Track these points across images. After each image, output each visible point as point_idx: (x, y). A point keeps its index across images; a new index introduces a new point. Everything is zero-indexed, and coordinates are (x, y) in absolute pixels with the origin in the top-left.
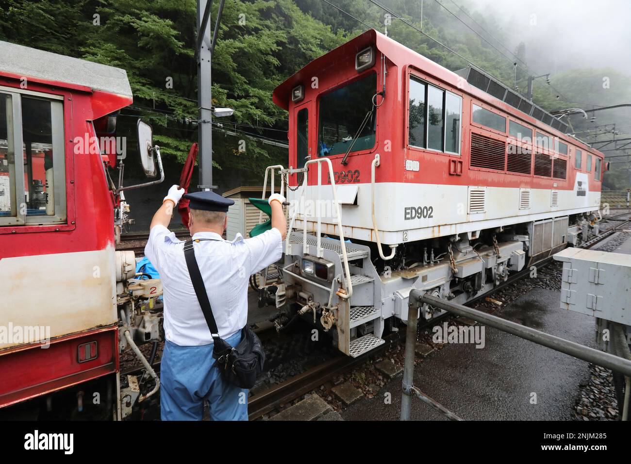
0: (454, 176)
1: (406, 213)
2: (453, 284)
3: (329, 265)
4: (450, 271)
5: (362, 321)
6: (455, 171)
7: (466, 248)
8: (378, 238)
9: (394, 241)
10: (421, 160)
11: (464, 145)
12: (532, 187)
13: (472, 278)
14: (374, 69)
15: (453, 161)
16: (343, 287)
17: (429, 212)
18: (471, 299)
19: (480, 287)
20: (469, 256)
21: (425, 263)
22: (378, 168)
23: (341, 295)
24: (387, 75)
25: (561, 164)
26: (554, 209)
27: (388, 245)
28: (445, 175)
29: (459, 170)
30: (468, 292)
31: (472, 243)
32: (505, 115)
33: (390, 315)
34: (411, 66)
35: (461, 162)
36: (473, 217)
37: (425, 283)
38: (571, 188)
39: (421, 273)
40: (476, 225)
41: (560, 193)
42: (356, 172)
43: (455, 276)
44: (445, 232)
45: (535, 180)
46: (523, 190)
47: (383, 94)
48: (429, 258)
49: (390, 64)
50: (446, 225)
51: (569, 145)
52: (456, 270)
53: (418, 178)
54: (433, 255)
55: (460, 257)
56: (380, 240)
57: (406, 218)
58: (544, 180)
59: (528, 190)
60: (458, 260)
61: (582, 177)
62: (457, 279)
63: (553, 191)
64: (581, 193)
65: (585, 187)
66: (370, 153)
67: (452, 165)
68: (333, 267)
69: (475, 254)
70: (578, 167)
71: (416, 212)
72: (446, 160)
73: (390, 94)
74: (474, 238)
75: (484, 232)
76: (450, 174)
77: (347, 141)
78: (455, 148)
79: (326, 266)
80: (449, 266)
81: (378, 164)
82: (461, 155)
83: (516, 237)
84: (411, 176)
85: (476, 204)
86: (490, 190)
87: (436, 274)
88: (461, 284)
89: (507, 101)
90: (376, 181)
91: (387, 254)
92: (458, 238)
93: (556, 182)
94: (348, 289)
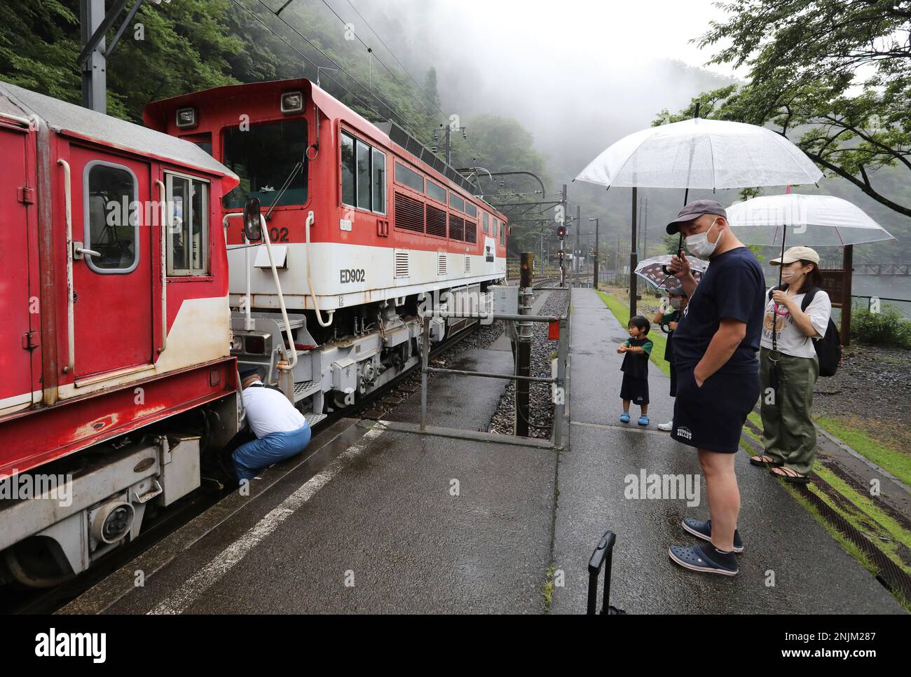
0: (381, 238)
1: (342, 276)
2: (383, 355)
3: (266, 337)
4: (381, 342)
5: (304, 394)
6: (382, 232)
7: (393, 316)
8: (316, 304)
9: (331, 305)
11: (389, 205)
12: (448, 252)
13: (400, 348)
14: (304, 116)
15: (381, 222)
16: (284, 358)
17: (362, 275)
18: (399, 373)
19: (407, 358)
20: (397, 325)
21: (355, 335)
22: (312, 226)
23: (283, 367)
24: (320, 127)
25: (472, 227)
26: (467, 275)
27: (325, 311)
28: (374, 236)
29: (386, 231)
30: (396, 365)
31: (399, 310)
32: (423, 174)
33: (330, 389)
34: (342, 121)
35: (387, 223)
36: (400, 282)
37: (358, 354)
38: (481, 253)
39: (356, 342)
40: (400, 293)
41: (472, 257)
42: (282, 229)
43: (386, 346)
44: (375, 297)
45: (451, 244)
46: (440, 254)
47: (316, 147)
48: (359, 328)
49: (323, 117)
50: (376, 290)
51: (478, 208)
52: (386, 339)
53: (353, 238)
54: (363, 325)
55: (388, 326)
56: (318, 306)
57: (342, 282)
58: (457, 244)
59: (445, 254)
60: (387, 329)
61: (490, 242)
62: (387, 349)
63: (466, 256)
64: (490, 259)
65: (493, 252)
66: (302, 209)
67: (380, 225)
68: (270, 338)
69: (402, 323)
70: (486, 233)
71: (351, 275)
72: (373, 220)
73: (324, 146)
74: (400, 305)
75: (408, 298)
76: (378, 235)
77: (267, 192)
78: (380, 209)
79: (263, 338)
80: (379, 337)
81: (313, 222)
82: (387, 216)
84: (345, 236)
85: (402, 269)
86: (412, 254)
87: (368, 345)
88: (391, 355)
89: (423, 159)
90: (312, 240)
91: (326, 320)
92: (386, 305)
93: (468, 247)
94: (291, 360)
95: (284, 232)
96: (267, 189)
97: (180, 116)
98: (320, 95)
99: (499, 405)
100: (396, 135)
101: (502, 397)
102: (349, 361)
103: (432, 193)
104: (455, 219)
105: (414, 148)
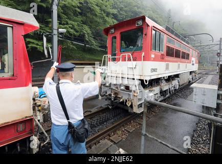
0: (162, 58)
1: (151, 70)
2: (161, 92)
3: (130, 86)
4: (160, 89)
5: (140, 103)
7: (164, 81)
8: (144, 78)
9: (148, 79)
10: (155, 54)
11: (165, 50)
12: (181, 63)
13: (165, 91)
14: (142, 26)
15: (162, 55)
16: (135, 92)
17: (156, 70)
19: (167, 94)
21: (153, 86)
22: (143, 56)
23: (135, 95)
24: (147, 29)
25: (188, 55)
26: (186, 69)
27: (146, 80)
28: (160, 59)
30: (164, 96)
32: (174, 40)
34: (153, 26)
35: (164, 55)
36: (167, 72)
37: (154, 92)
38: (190, 63)
39: (154, 89)
40: (166, 75)
41: (188, 64)
42: (135, 57)
43: (162, 90)
44: (160, 76)
46: (178, 63)
47: (146, 35)
49: (148, 26)
50: (160, 74)
51: (190, 49)
52: (162, 88)
53: (155, 60)
54: (155, 84)
55: (162, 84)
57: (151, 72)
58: (183, 60)
61: (193, 59)
63: (186, 64)
64: (193, 64)
65: (194, 62)
66: (141, 52)
68: (132, 87)
69: (166, 84)
70: (192, 56)
72: (160, 54)
73: (148, 34)
74: (166, 78)
75: (169, 76)
77: (131, 48)
78: (162, 51)
80: (160, 87)
82: (164, 53)
83: (176, 79)
84: (152, 59)
85: (167, 68)
86: (170, 63)
87: (157, 90)
88: (163, 93)
89: (175, 35)
90: (144, 60)
91: (146, 83)
92: (163, 78)
93: (187, 61)
94: (137, 93)
98: (148, 20)
100: (167, 29)
102: (151, 94)
103: (177, 46)
104: (184, 53)
105: (172, 32)
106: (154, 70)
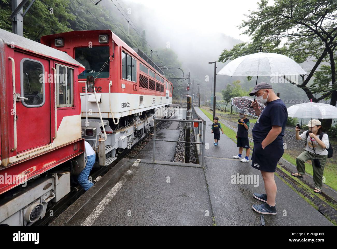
0: (135, 90)
1: (122, 105)
2: (135, 133)
3: (94, 129)
4: (134, 129)
5: (109, 151)
6: (135, 89)
7: (138, 119)
8: (113, 116)
9: (118, 116)
10: (126, 84)
11: (137, 79)
12: (156, 95)
13: (141, 131)
14: (108, 44)
15: (135, 85)
16: (101, 137)
17: (129, 105)
18: (140, 139)
19: (143, 134)
20: (139, 122)
21: (125, 126)
22: (111, 86)
23: (101, 141)
24: (115, 49)
25: (162, 86)
26: (161, 103)
27: (116, 118)
28: (133, 90)
29: (136, 88)
30: (139, 137)
31: (140, 117)
32: (148, 68)
33: (118, 148)
34: (123, 47)
35: (137, 85)
36: (141, 107)
37: (127, 134)
38: (165, 96)
39: (126, 129)
40: (140, 111)
41: (163, 97)
42: (99, 87)
43: (136, 130)
44: (133, 113)
45: (156, 93)
46: (153, 96)
47: (113, 57)
49: (116, 45)
50: (133, 110)
51: (164, 80)
52: (136, 128)
53: (126, 91)
54: (128, 123)
55: (137, 123)
57: (122, 107)
58: (158, 93)
59: (155, 96)
61: (168, 92)
62: (136, 131)
63: (161, 97)
64: (167, 98)
65: (168, 95)
66: (107, 80)
67: (134, 86)
68: (96, 130)
69: (141, 121)
70: (166, 89)
71: (125, 105)
72: (132, 84)
73: (116, 56)
74: (141, 115)
75: (143, 112)
76: (134, 90)
78: (135, 80)
80: (134, 127)
81: (111, 85)
82: (137, 83)
83: (152, 115)
84: (123, 90)
85: (141, 102)
86: (145, 96)
87: (130, 130)
88: (137, 133)
89: (148, 62)
90: (111, 92)
91: (116, 122)
92: (136, 115)
93: (161, 93)
94: (104, 137)
95: (100, 89)
96: (92, 72)
97: (56, 42)
98: (115, 37)
99: (176, 150)
100: (140, 53)
101: (176, 147)
102: (124, 137)
103: (150, 75)
104: (158, 84)
105: (145, 58)
106: (126, 105)
